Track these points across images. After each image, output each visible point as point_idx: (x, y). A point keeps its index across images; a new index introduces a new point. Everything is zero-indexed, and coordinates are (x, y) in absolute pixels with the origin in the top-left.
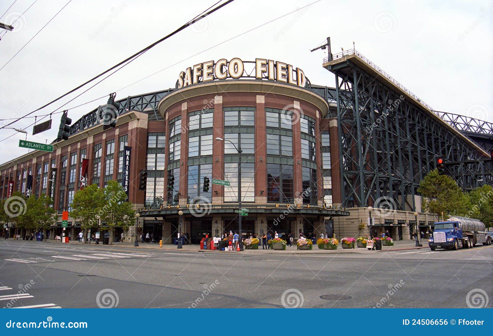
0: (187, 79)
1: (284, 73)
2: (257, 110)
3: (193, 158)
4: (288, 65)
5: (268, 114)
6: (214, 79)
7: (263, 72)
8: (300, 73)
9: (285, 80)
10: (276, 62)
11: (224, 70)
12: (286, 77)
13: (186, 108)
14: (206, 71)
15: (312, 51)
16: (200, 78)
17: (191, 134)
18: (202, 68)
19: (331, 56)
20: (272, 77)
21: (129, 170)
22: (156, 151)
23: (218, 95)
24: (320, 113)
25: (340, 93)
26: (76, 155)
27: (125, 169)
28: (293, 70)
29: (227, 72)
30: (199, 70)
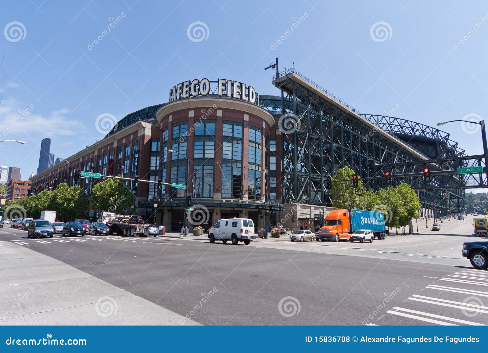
0: (174, 96)
1: (239, 90)
2: (217, 122)
3: (174, 161)
4: (242, 83)
5: (224, 125)
6: (190, 95)
7: (223, 90)
8: (251, 90)
9: (239, 97)
10: (233, 81)
11: (197, 89)
12: (241, 94)
13: (171, 120)
14: (185, 89)
15: (265, 69)
16: (182, 95)
17: (174, 141)
18: (183, 86)
19: (278, 74)
20: (229, 95)
21: (137, 170)
22: (156, 154)
23: (191, 109)
24: (267, 123)
25: (284, 106)
26: (107, 156)
27: (134, 169)
28: (246, 88)
29: (199, 90)
30: (180, 88)
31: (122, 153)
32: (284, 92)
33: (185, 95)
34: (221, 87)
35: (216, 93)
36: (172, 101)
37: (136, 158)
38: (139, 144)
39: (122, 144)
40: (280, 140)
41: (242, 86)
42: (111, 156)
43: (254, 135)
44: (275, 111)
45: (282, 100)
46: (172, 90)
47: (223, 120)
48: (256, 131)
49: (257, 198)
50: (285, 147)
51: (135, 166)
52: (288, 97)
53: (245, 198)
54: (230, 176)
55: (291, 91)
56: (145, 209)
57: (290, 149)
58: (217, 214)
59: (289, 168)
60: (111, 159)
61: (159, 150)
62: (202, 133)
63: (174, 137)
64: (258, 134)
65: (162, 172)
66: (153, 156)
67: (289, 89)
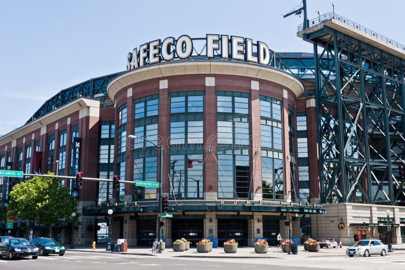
0: (134, 61)
1: (241, 48)
2: (206, 94)
3: (139, 150)
4: (246, 39)
5: (219, 98)
6: (160, 60)
7: (215, 49)
8: (262, 47)
9: (242, 57)
10: (231, 37)
11: (172, 50)
12: (244, 53)
13: (132, 95)
14: (152, 51)
15: (285, 16)
16: (147, 59)
17: (137, 124)
19: (306, 22)
20: (225, 55)
21: (79, 164)
22: (109, 141)
23: (163, 78)
24: (290, 91)
25: (319, 66)
26: (31, 148)
27: (74, 163)
28: (253, 44)
29: (175, 51)
30: (145, 51)
31: (54, 142)
32: (318, 47)
33: (152, 60)
34: (211, 46)
35: (204, 53)
36: (132, 68)
37: (77, 149)
38: (80, 129)
39: (54, 130)
40: (313, 114)
41: (245, 42)
42: (37, 147)
43: (269, 110)
44: (304, 74)
45: (315, 59)
46: (131, 54)
47: (216, 91)
48: (272, 103)
49: (277, 197)
50: (322, 123)
51: (75, 159)
52: (326, 53)
53: (258, 197)
54: (231, 168)
55: (329, 44)
56: (93, 217)
57: (332, 126)
58: (211, 221)
59: (331, 153)
60: (37, 150)
61: (113, 136)
62: (183, 110)
63: (137, 117)
64: (277, 107)
65: (119, 166)
66: (104, 145)
67: (326, 43)
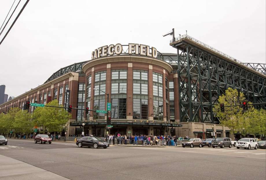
0: (95, 55)
1: (144, 50)
2: (129, 71)
3: (97, 96)
4: (147, 46)
5: (134, 73)
6: (107, 55)
7: (132, 50)
8: (154, 50)
9: (145, 54)
10: (140, 45)
11: (113, 50)
13: (94, 71)
14: (104, 51)
15: (164, 36)
16: (101, 55)
17: (96, 84)
18: (102, 49)
19: (174, 38)
20: (137, 53)
21: (68, 102)
22: (83, 92)
23: (108, 63)
25: (179, 59)
26: (46, 94)
27: (66, 102)
28: (150, 48)
29: (114, 51)
30: (100, 50)
31: (57, 92)
32: (179, 50)
34: (131, 49)
35: (127, 52)
36: (94, 58)
37: (68, 95)
38: (69, 86)
39: (57, 86)
40: (177, 81)
42: (49, 94)
43: (157, 78)
44: (172, 63)
45: (178, 56)
46: (94, 52)
47: (133, 69)
48: (158, 75)
49: (160, 119)
50: (181, 85)
51: (66, 100)
52: (183, 53)
53: (151, 119)
54: (139, 105)
55: (185, 49)
56: (75, 127)
57: (185, 87)
58: (130, 129)
59: (184, 99)
60: (49, 96)
61: (85, 89)
62: (117, 78)
63: (96, 81)
64: (160, 77)
65: (87, 103)
66: (80, 94)
67: (183, 48)
